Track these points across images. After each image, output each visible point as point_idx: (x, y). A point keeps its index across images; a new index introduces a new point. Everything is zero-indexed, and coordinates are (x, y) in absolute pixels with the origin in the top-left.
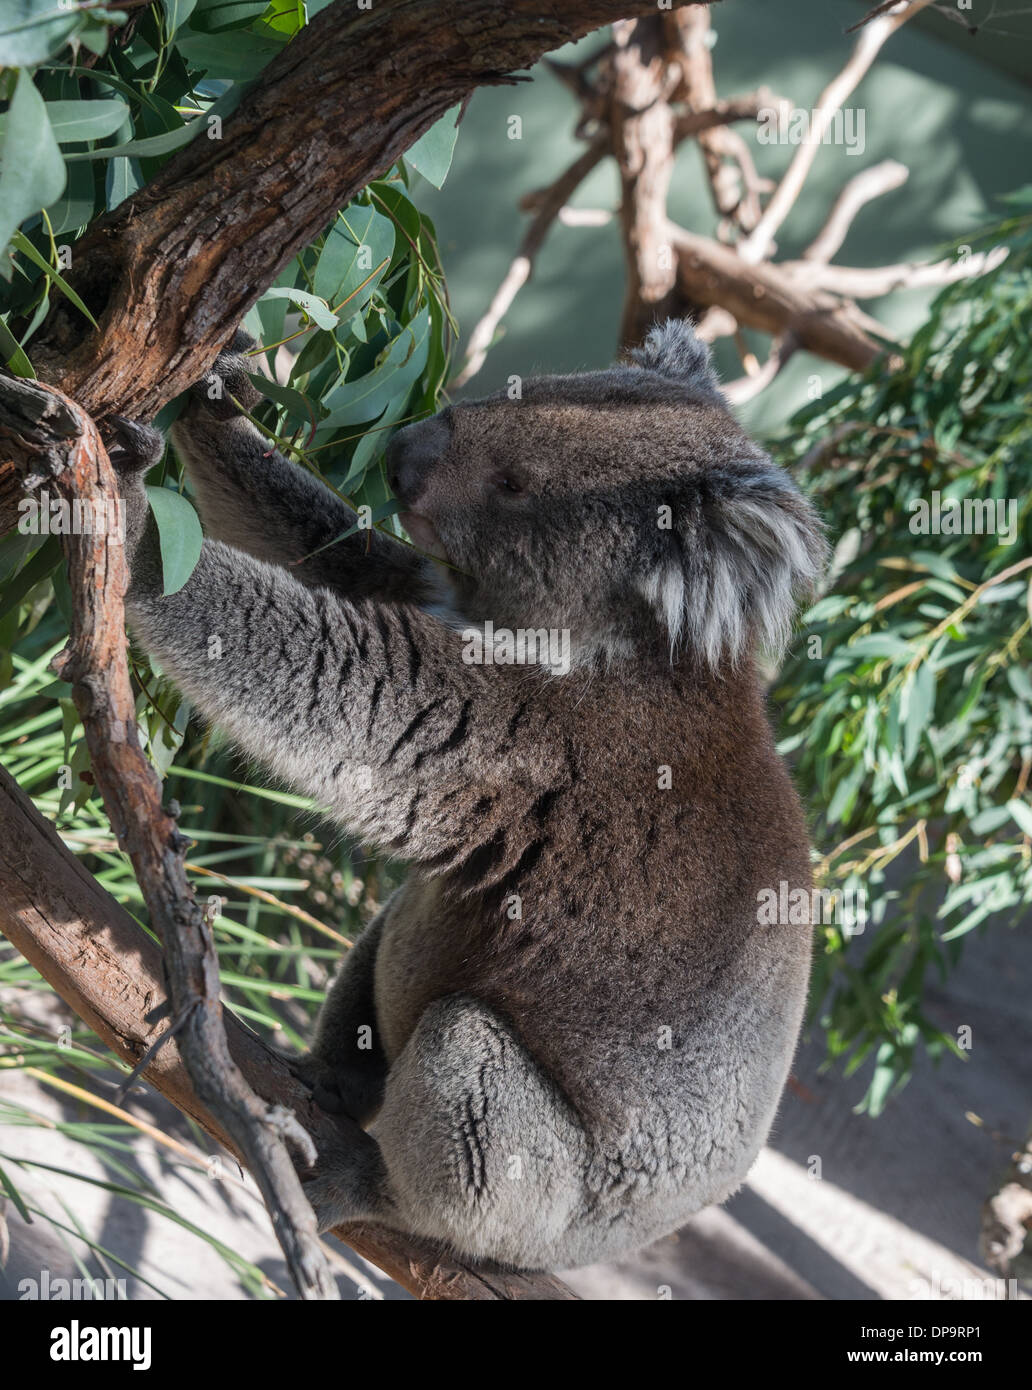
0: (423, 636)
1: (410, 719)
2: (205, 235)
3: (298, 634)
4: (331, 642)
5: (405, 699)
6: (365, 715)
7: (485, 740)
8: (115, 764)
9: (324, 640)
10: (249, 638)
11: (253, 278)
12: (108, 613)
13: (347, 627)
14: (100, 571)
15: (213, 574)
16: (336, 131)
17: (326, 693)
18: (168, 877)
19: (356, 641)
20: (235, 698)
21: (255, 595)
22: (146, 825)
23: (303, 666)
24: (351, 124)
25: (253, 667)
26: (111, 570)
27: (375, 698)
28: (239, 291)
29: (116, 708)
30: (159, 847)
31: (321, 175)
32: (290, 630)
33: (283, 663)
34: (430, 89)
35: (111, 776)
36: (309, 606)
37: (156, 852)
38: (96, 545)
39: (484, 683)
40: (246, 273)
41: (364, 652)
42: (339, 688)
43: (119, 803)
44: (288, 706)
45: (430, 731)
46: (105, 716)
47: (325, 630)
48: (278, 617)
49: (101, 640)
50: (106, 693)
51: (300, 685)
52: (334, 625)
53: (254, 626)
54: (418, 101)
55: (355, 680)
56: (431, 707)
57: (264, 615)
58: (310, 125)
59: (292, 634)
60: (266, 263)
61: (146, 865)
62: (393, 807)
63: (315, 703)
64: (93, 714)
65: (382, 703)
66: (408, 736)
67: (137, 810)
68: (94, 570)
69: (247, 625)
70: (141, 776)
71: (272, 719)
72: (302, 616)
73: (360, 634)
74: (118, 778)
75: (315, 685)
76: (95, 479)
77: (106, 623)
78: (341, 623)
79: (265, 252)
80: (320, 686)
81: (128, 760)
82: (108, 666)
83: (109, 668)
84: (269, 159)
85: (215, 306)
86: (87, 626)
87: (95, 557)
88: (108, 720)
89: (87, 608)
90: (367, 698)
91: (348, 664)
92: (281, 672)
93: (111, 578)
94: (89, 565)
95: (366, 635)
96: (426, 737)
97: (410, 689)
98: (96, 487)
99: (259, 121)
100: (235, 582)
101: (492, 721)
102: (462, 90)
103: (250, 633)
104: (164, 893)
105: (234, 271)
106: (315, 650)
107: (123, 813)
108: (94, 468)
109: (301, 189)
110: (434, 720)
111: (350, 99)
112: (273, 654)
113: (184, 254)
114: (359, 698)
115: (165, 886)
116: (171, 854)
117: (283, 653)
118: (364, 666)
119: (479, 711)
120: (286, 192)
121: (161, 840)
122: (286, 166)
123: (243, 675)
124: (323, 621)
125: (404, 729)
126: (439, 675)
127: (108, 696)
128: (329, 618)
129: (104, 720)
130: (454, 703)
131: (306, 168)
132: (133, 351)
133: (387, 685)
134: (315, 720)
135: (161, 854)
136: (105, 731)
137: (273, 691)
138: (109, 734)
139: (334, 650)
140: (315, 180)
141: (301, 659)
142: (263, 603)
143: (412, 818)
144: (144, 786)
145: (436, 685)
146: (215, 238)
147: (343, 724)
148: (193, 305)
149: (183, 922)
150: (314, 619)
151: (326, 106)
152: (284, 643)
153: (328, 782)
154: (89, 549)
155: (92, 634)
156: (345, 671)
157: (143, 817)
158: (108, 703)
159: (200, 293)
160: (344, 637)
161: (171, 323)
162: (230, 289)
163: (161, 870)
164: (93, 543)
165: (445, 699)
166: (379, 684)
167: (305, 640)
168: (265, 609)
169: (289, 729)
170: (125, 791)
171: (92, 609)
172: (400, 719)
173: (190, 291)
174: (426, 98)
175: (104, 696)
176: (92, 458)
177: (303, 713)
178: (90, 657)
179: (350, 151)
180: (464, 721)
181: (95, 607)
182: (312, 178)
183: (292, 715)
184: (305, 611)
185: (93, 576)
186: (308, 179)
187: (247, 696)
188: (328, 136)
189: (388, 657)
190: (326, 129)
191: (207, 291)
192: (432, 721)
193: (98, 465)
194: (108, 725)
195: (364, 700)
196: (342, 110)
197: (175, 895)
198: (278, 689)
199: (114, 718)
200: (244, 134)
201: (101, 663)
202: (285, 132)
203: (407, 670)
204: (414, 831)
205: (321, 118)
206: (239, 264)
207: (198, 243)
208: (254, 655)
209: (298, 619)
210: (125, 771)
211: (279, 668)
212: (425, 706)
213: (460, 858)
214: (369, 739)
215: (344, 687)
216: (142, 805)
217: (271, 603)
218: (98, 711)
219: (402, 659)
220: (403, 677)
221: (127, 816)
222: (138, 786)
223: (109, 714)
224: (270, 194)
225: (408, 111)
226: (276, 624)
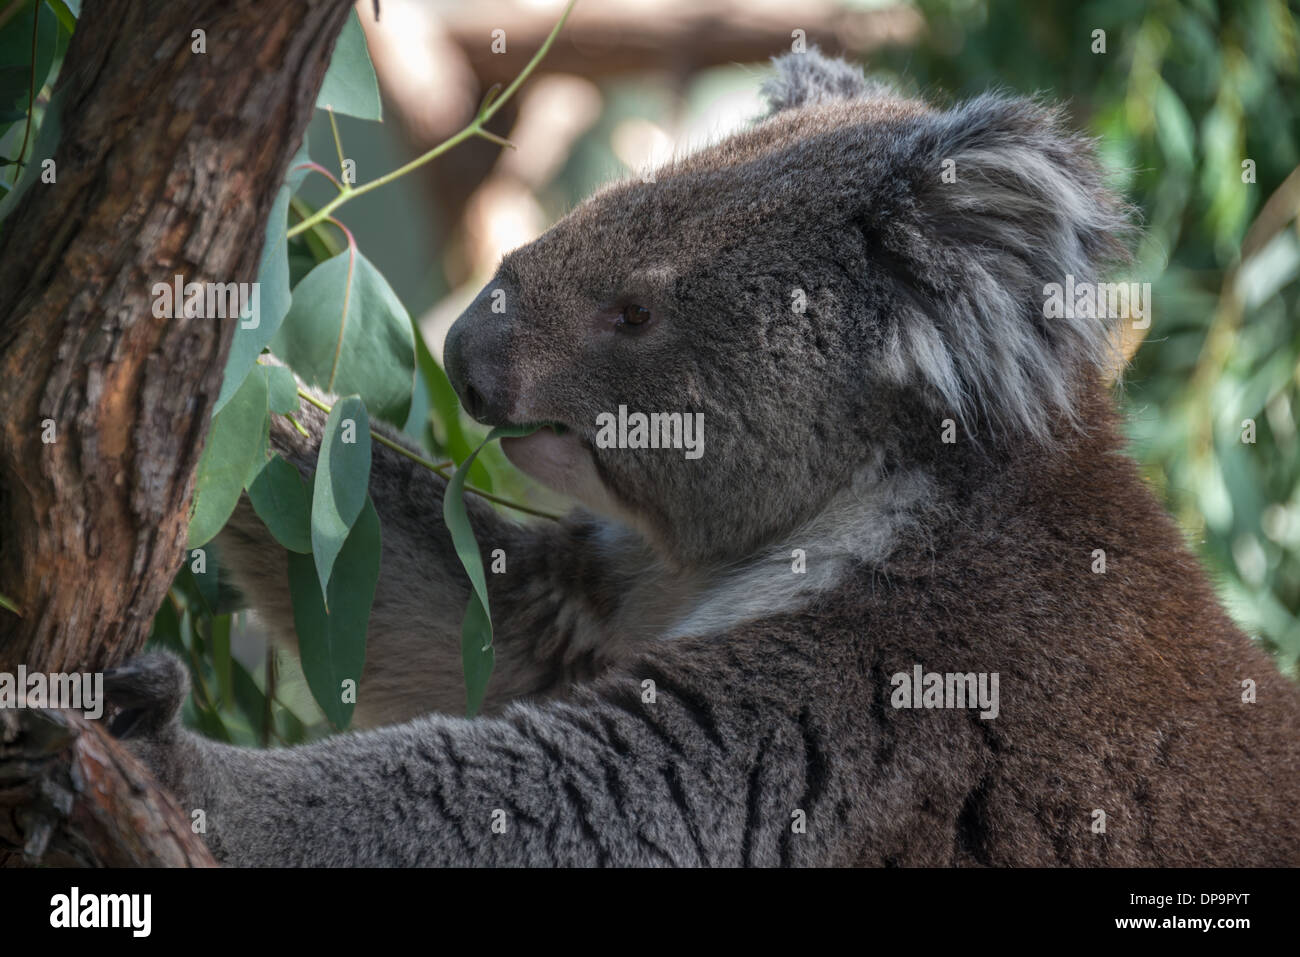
0: (686, 670)
1: (743, 794)
2: (99, 359)
3: (520, 778)
4: (572, 761)
5: (719, 771)
6: (680, 828)
9: (560, 765)
10: (460, 832)
11: (196, 383)
13: (577, 731)
15: (356, 779)
16: (216, 116)
19: (601, 741)
21: (430, 767)
23: (558, 816)
24: (232, 96)
27: (678, 796)
28: (184, 411)
31: (224, 188)
32: (508, 782)
36: (510, 735)
39: (809, 670)
40: (182, 382)
41: (622, 747)
42: (622, 814)
45: (778, 792)
47: (552, 752)
48: (482, 775)
52: (559, 739)
53: (456, 809)
55: (636, 788)
56: (759, 758)
57: (461, 785)
58: (176, 128)
59: (515, 784)
60: (205, 352)
65: (692, 795)
66: (753, 820)
69: (446, 816)
73: (600, 728)
78: (565, 732)
79: (196, 337)
80: (597, 828)
84: (139, 206)
85: (161, 451)
90: (666, 804)
92: (533, 844)
96: (778, 804)
97: (716, 751)
99: (95, 160)
100: (391, 769)
101: (849, 720)
103: (457, 823)
105: (165, 389)
106: (558, 783)
109: (207, 223)
110: (772, 771)
113: (83, 402)
114: (657, 810)
118: (635, 763)
119: (825, 716)
120: (186, 239)
122: (170, 202)
124: (541, 742)
125: (743, 812)
126: (744, 705)
128: (546, 734)
130: (786, 732)
131: (199, 191)
132: (76, 577)
133: (683, 766)
139: (582, 769)
140: (220, 199)
141: (549, 808)
142: (448, 770)
145: (748, 720)
146: (116, 357)
148: (130, 464)
150: (529, 748)
151: (184, 89)
156: (615, 787)
159: (132, 443)
160: (583, 744)
161: (110, 508)
162: (169, 415)
165: (771, 732)
166: (670, 772)
168: (457, 777)
172: (730, 803)
173: (116, 448)
179: (249, 134)
182: (214, 198)
184: (509, 744)
186: (209, 203)
188: (208, 130)
189: (659, 730)
190: (201, 121)
191: (140, 435)
192: (774, 774)
195: (663, 806)
196: (211, 84)
200: (81, 190)
202: (143, 156)
203: (696, 730)
205: (186, 111)
206: (168, 372)
207: (95, 377)
208: (482, 849)
209: (507, 761)
211: (526, 843)
212: (752, 760)
215: (627, 809)
217: (459, 764)
219: (680, 719)
220: (697, 741)
224: (166, 253)
225: (304, 36)
226: (484, 785)
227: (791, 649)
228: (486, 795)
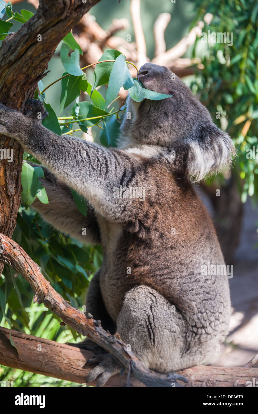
8: (67, 315)
11: (16, 169)
12: (39, 278)
14: (30, 269)
18: (100, 334)
22: (86, 325)
26: (32, 267)
28: (15, 175)
29: (57, 301)
30: (93, 328)
35: (68, 319)
37: (93, 330)
40: (14, 169)
43: (75, 324)
49: (42, 286)
50: (52, 299)
54: (26, 97)
60: (17, 164)
61: (93, 335)
67: (81, 323)
68: (28, 270)
70: (76, 313)
74: (70, 318)
76: (12, 247)
77: (40, 281)
81: (70, 312)
82: (48, 292)
85: (12, 183)
86: (36, 286)
87: (26, 267)
88: (58, 306)
89: (33, 281)
93: (34, 269)
94: (26, 270)
98: (14, 249)
102: (34, 86)
104: (103, 339)
107: (78, 326)
108: (10, 245)
115: (102, 337)
116: (97, 328)
121: (92, 326)
127: (53, 299)
129: (57, 306)
135: (95, 330)
136: (59, 309)
138: (61, 309)
144: (79, 316)
148: (6, 187)
149: (112, 343)
154: (23, 266)
155: (39, 287)
157: (84, 323)
158: (55, 301)
159: (6, 182)
162: (12, 176)
163: (98, 334)
164: (23, 264)
170: (75, 320)
171: (35, 281)
173: (3, 184)
174: (27, 94)
175: (53, 300)
176: (8, 242)
178: (42, 293)
181: (35, 279)
185: (29, 272)
193: (11, 243)
197: (105, 338)
199: (59, 304)
201: (46, 292)
210: (71, 315)
216: (81, 321)
218: (54, 305)
221: (80, 326)
222: (77, 317)
223: (57, 304)
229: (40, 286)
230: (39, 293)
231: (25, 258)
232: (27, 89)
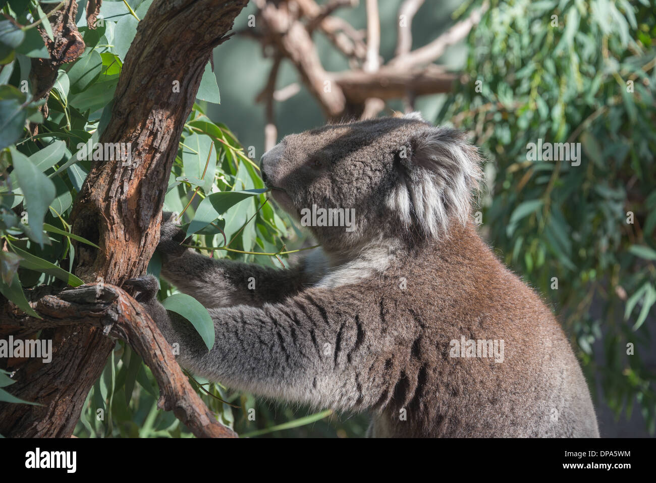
0: (320, 299)
1: (335, 340)
2: (127, 179)
3: (264, 330)
4: (280, 326)
5: (327, 333)
6: (313, 350)
7: (374, 330)
9: (276, 326)
11: (159, 186)
12: (172, 370)
13: (284, 315)
14: (158, 353)
16: (161, 102)
17: (290, 350)
19: (291, 319)
20: (251, 375)
21: (235, 323)
23: (274, 343)
24: (166, 95)
25: (251, 356)
26: (163, 350)
27: (314, 340)
28: (155, 195)
29: (197, 410)
31: (164, 124)
32: (259, 330)
33: (264, 347)
34: (193, 61)
36: (262, 315)
38: (151, 342)
39: (359, 303)
40: (154, 186)
41: (297, 322)
42: (295, 344)
44: (277, 365)
45: (347, 341)
46: (195, 416)
47: (275, 322)
48: (251, 327)
49: (175, 383)
50: (190, 406)
51: (277, 352)
52: (278, 317)
53: (242, 337)
54: (191, 70)
55: (300, 336)
56: (341, 329)
57: (244, 330)
58: (149, 105)
59: (261, 332)
60: (161, 176)
62: (348, 386)
63: (288, 357)
64: (189, 418)
65: (318, 340)
66: (338, 349)
68: (155, 354)
69: (238, 339)
71: (273, 375)
72: (260, 321)
73: (291, 315)
75: (283, 349)
76: (135, 313)
77: (173, 374)
78: (280, 315)
79: (158, 172)
80: (286, 348)
81: (216, 430)
82: (184, 393)
83: (185, 394)
84: (138, 130)
85: (148, 208)
86: (165, 380)
87: (152, 348)
88: (197, 418)
89: (162, 373)
91: (293, 331)
92: (265, 351)
93: (165, 353)
94: (152, 353)
95: (295, 314)
96: (347, 345)
97: (327, 327)
98: (137, 316)
99: (125, 116)
100: (223, 322)
101: (372, 319)
102: (207, 54)
103: (242, 342)
105: (148, 188)
106: (275, 332)
108: (132, 308)
109: (159, 136)
110: (345, 334)
111: (160, 84)
112: (257, 345)
113: (122, 193)
114: (306, 344)
117: (262, 342)
118: (301, 328)
119: (364, 318)
120: (153, 141)
122: (148, 129)
123: (249, 362)
124: (272, 318)
125: (335, 346)
126: (337, 313)
128: (273, 315)
129: (195, 418)
130: (351, 321)
131: (156, 125)
132: (122, 247)
133: (316, 330)
134: (292, 365)
136: (198, 423)
137: (266, 362)
138: (201, 423)
139: (284, 328)
140: (163, 128)
141: (271, 340)
142: (241, 324)
143: (359, 387)
145: (338, 318)
146: (132, 178)
147: (306, 359)
148: (138, 212)
151: (151, 93)
152: (259, 338)
153: (313, 391)
154: (149, 346)
155: (169, 383)
156: (294, 335)
158: (193, 409)
159: (138, 206)
160: (285, 320)
161: (132, 225)
162: (150, 196)
164: (149, 342)
165: (345, 321)
166: (312, 332)
167: (268, 331)
168: (243, 327)
169: (283, 376)
171: (164, 372)
172: (330, 343)
173: (133, 207)
174: (193, 66)
175: (190, 408)
176: (128, 304)
177: (285, 364)
178: (174, 393)
179: (172, 107)
180: (359, 327)
181: (165, 370)
183: (281, 369)
184: (262, 318)
185: (156, 356)
186: (160, 129)
187: (256, 371)
188: (159, 106)
189: (310, 318)
190: (156, 103)
191: (141, 203)
192: (345, 336)
193: (132, 306)
194: (198, 420)
195: (309, 343)
196: (159, 91)
198: (268, 360)
199: (199, 415)
200: (121, 125)
201: (180, 393)
202: (139, 114)
203: (321, 319)
204: (363, 393)
205: (152, 100)
206: (149, 183)
207: (126, 184)
208: (249, 351)
209: (260, 323)
211: (263, 350)
212: (338, 330)
213: (391, 394)
214: (321, 360)
215: (297, 342)
217: (244, 323)
218: (191, 416)
219: (316, 315)
220: (321, 323)
223: (196, 414)
224: (147, 145)
225: (189, 76)
226: (251, 331)
227: (353, 296)
228: (252, 334)
229: (172, 382)
230: (168, 393)
231: (152, 333)
232: (195, 58)
